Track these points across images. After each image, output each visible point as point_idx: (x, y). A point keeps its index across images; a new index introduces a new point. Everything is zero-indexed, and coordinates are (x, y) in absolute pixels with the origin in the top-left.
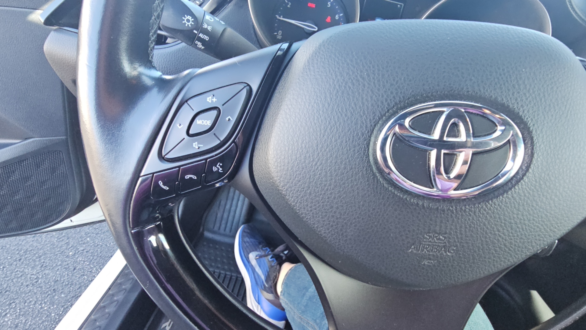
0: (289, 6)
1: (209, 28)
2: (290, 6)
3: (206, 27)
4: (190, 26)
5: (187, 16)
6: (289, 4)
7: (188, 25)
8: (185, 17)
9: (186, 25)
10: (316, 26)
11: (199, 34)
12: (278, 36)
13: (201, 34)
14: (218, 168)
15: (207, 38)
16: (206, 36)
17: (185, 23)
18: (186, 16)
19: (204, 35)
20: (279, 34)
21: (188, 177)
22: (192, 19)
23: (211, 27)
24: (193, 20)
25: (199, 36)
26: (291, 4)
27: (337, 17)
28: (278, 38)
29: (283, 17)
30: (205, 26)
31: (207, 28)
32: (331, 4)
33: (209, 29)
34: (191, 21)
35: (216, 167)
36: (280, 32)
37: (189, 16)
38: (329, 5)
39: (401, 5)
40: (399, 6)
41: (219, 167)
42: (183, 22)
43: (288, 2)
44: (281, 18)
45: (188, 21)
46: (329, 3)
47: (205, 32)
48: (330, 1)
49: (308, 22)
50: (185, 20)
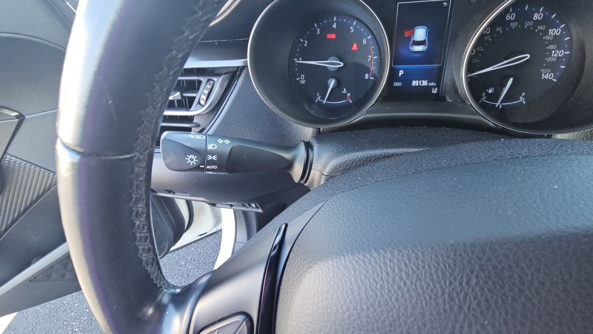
0: (305, 45)
1: (214, 158)
2: (307, 44)
3: (210, 159)
4: (195, 164)
5: (189, 156)
6: (305, 43)
7: (193, 163)
8: (188, 158)
9: (191, 164)
10: (341, 61)
11: (206, 167)
12: (301, 81)
13: (208, 166)
15: (215, 167)
16: (213, 166)
17: (190, 163)
18: (188, 156)
19: (211, 166)
20: (302, 78)
22: (194, 157)
23: (216, 156)
24: (196, 157)
25: (207, 168)
26: (308, 42)
27: (364, 42)
28: (301, 83)
30: (210, 157)
31: (212, 158)
32: (354, 28)
33: (214, 159)
34: (194, 159)
36: (303, 76)
37: (191, 156)
38: (352, 30)
39: (448, 2)
40: (445, 4)
42: (188, 162)
43: (304, 41)
45: (192, 160)
46: (351, 28)
47: (212, 162)
48: (353, 26)
49: (330, 58)
50: (189, 160)
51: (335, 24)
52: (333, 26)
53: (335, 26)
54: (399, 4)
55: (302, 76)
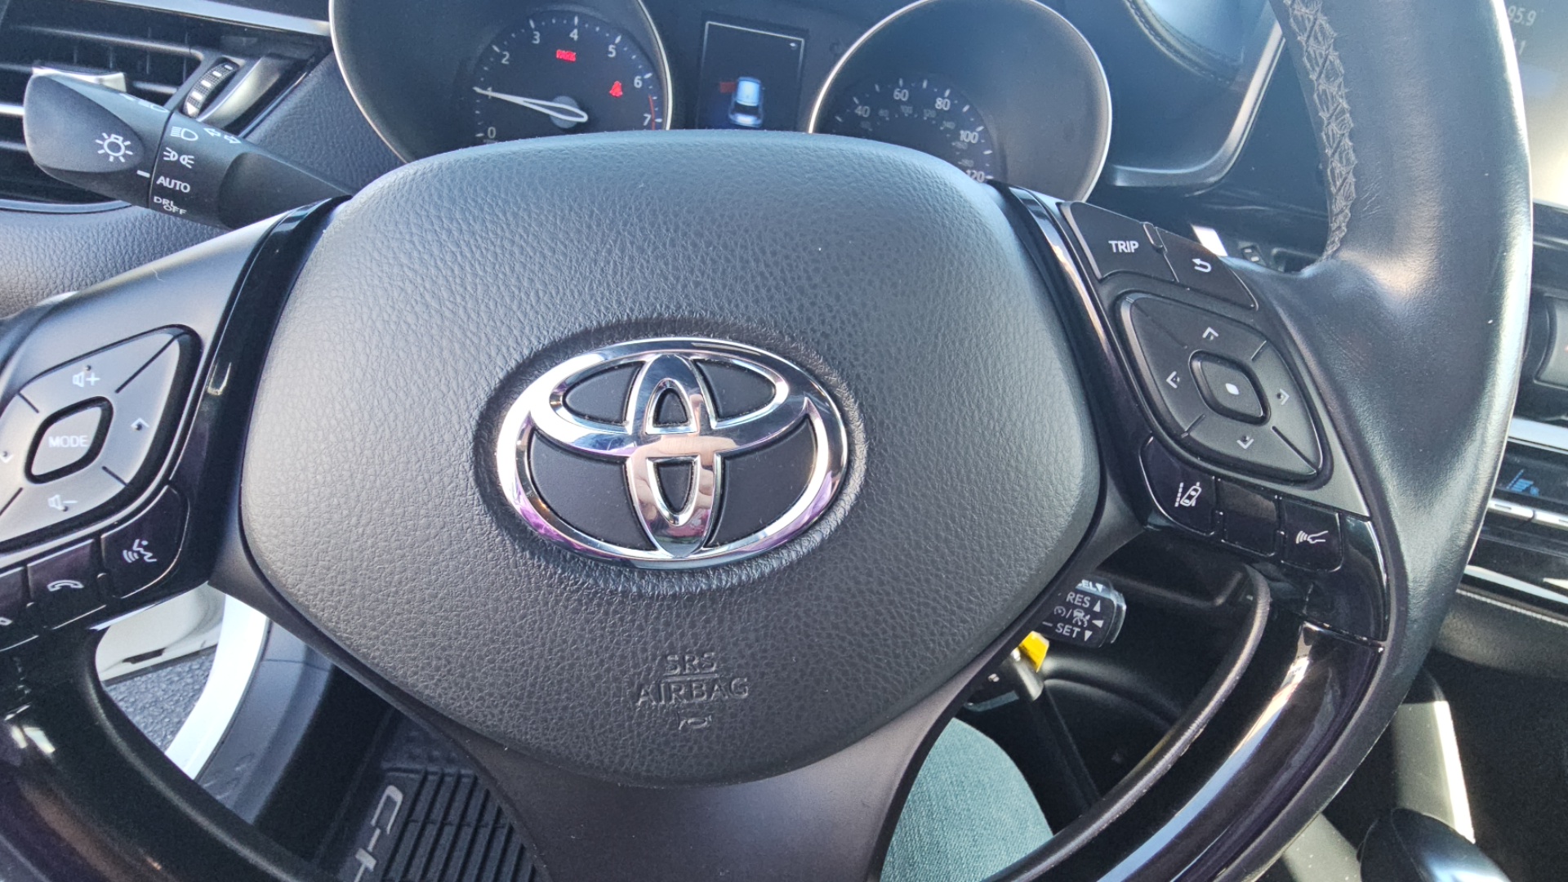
0: (504, 61)
1: (186, 160)
2: (508, 60)
3: (172, 159)
4: (123, 160)
5: (109, 136)
6: (505, 56)
7: (116, 158)
8: (103, 139)
9: (111, 159)
10: (582, 109)
11: (157, 178)
13: (162, 178)
14: (138, 552)
15: (185, 188)
16: (178, 183)
17: (107, 156)
18: (105, 135)
19: (174, 181)
20: (489, 135)
21: (55, 586)
22: (123, 141)
23: (192, 157)
24: (128, 143)
25: (158, 182)
26: (511, 56)
27: (638, 82)
29: (494, 90)
30: (172, 156)
31: (178, 160)
32: (616, 49)
33: (184, 163)
34: (123, 148)
35: (133, 552)
36: (492, 131)
37: (113, 136)
38: (611, 53)
39: (799, 43)
40: (793, 45)
41: (141, 550)
42: (101, 152)
43: (502, 51)
44: (490, 93)
45: (115, 147)
46: (611, 48)
47: (176, 171)
48: (613, 43)
49: (558, 99)
50: (106, 146)
51: (576, 31)
52: (571, 35)
53: (574, 35)
54: (710, 25)
55: (490, 129)
